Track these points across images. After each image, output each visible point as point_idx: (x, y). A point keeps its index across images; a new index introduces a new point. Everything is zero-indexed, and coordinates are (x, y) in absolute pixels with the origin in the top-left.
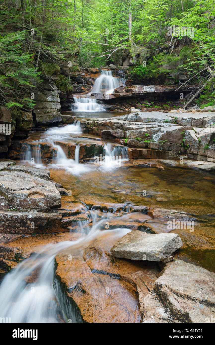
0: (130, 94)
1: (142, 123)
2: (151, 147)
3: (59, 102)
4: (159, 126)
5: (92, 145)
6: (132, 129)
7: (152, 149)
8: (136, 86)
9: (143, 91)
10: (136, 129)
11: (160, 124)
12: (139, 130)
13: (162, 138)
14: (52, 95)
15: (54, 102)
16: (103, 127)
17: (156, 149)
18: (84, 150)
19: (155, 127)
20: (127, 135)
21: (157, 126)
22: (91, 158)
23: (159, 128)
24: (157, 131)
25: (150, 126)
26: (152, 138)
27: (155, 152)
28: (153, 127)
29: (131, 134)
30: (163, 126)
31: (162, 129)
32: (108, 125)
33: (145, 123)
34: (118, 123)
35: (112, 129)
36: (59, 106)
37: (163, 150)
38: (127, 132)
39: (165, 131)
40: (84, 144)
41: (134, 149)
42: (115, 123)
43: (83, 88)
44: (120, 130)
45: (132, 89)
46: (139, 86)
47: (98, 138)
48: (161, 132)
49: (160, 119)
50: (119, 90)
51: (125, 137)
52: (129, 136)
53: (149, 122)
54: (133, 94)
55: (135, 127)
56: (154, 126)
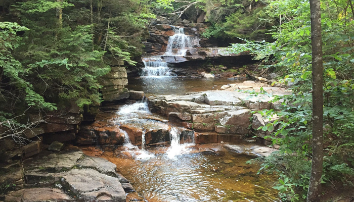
0: (203, 58)
1: (209, 106)
2: (218, 132)
3: (126, 78)
4: (226, 109)
5: (159, 130)
6: (199, 113)
7: (218, 133)
8: (210, 48)
9: (217, 55)
10: (203, 113)
11: (227, 107)
12: (206, 114)
13: (229, 122)
14: (119, 71)
15: (121, 78)
16: (170, 109)
17: (223, 133)
18: (150, 136)
19: (222, 111)
20: (194, 119)
21: (224, 109)
22: (157, 144)
23: (226, 112)
24: (224, 115)
25: (217, 109)
26: (219, 121)
27: (222, 136)
28: (220, 111)
29: (197, 118)
30: (230, 109)
31: (229, 113)
32: (175, 107)
33: (213, 106)
34: (185, 106)
35: (179, 112)
36: (127, 83)
37: (230, 133)
38: (194, 115)
39: (232, 115)
40: (151, 130)
41: (200, 134)
42: (182, 106)
43: (153, 47)
44: (187, 113)
45: (206, 52)
46: (214, 48)
47: (165, 120)
48: (228, 116)
49: (227, 101)
50: (191, 52)
51: (192, 120)
52: (196, 120)
53: (217, 105)
54: (206, 57)
55: (201, 111)
56: (221, 109)
